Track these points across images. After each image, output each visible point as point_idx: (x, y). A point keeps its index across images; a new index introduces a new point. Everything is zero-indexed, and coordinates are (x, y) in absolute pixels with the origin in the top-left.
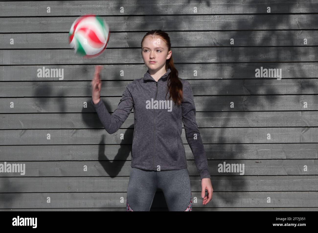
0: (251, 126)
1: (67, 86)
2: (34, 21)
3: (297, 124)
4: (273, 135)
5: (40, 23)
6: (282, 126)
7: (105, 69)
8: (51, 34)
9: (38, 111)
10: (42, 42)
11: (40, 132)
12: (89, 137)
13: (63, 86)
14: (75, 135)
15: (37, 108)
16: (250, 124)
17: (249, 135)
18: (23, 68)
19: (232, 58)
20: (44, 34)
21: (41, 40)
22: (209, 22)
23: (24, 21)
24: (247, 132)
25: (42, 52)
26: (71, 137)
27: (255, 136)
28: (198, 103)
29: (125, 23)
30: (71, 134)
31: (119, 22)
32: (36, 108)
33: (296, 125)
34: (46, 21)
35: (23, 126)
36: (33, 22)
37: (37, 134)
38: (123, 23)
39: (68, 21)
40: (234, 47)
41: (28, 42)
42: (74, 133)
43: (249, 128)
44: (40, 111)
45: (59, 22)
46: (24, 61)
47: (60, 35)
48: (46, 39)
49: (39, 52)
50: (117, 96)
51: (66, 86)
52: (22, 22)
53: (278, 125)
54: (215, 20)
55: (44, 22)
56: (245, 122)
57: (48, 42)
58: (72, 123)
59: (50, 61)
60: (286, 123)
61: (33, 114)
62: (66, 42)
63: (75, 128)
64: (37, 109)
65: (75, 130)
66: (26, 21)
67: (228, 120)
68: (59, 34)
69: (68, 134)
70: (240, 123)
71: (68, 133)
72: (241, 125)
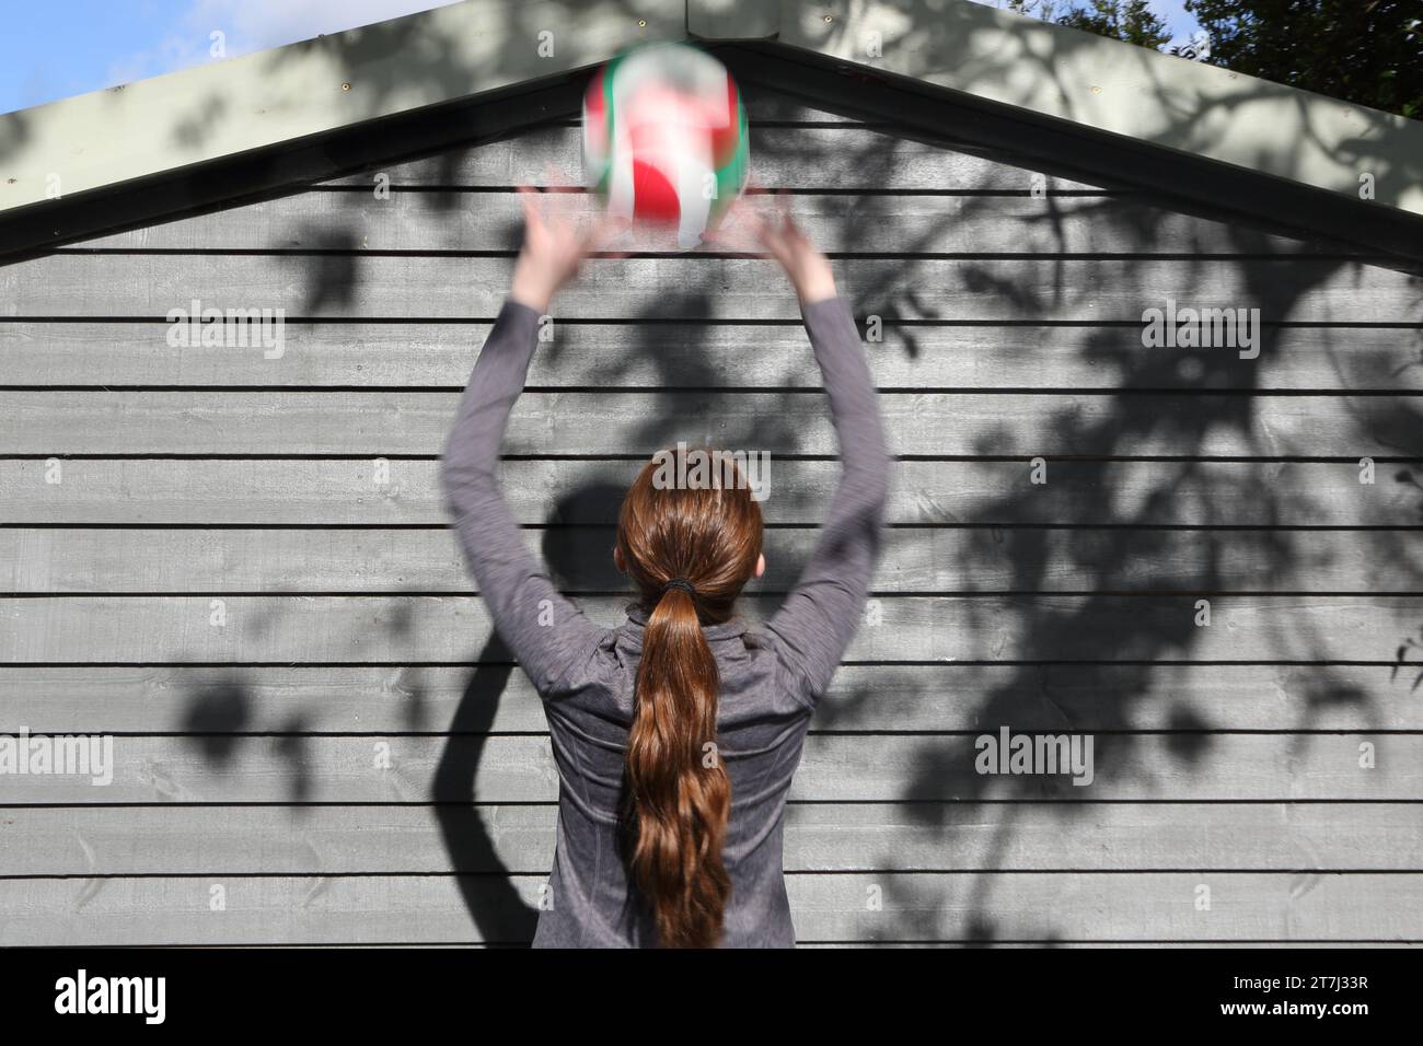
0: (1077, 867)
1: (292, 688)
2: (159, 407)
3: (1270, 860)
4: (1170, 903)
5: (185, 416)
6: (1208, 868)
7: (457, 614)
8: (231, 461)
9: (161, 794)
10: (188, 496)
11: (169, 888)
12: (380, 909)
13: (275, 686)
14: (320, 902)
15: (158, 780)
16: (1072, 855)
17: (1068, 906)
18: (102, 606)
19: (994, 573)
20: (200, 461)
21: (188, 486)
22: (901, 420)
23: (117, 406)
24: (1059, 892)
25: (189, 541)
26: (303, 909)
27: (1093, 908)
28: (854, 766)
29: (545, 420)
30: (305, 898)
31: (520, 415)
32: (153, 781)
33: (1267, 863)
34: (211, 407)
35: (92, 861)
36: (154, 411)
37: (152, 897)
38: (538, 420)
39: (305, 410)
40: (1002, 530)
41: (129, 495)
42: (315, 895)
43: (1070, 875)
44: (169, 793)
45: (263, 411)
46: (108, 576)
47: (268, 469)
48: (207, 485)
49: (173, 537)
50: (507, 730)
51: (289, 686)
52: (107, 409)
53: (1189, 861)
54: (924, 414)
55: (200, 411)
56: (1050, 850)
57: (214, 497)
58: (310, 850)
59: (223, 579)
60: (1223, 853)
61: (137, 808)
62: (291, 497)
63: (321, 871)
64: (159, 787)
65: (320, 879)
66: (124, 406)
67: (1001, 839)
68: (265, 462)
69: (287, 896)
70: (1028, 854)
71: (290, 893)
72: (1035, 860)
